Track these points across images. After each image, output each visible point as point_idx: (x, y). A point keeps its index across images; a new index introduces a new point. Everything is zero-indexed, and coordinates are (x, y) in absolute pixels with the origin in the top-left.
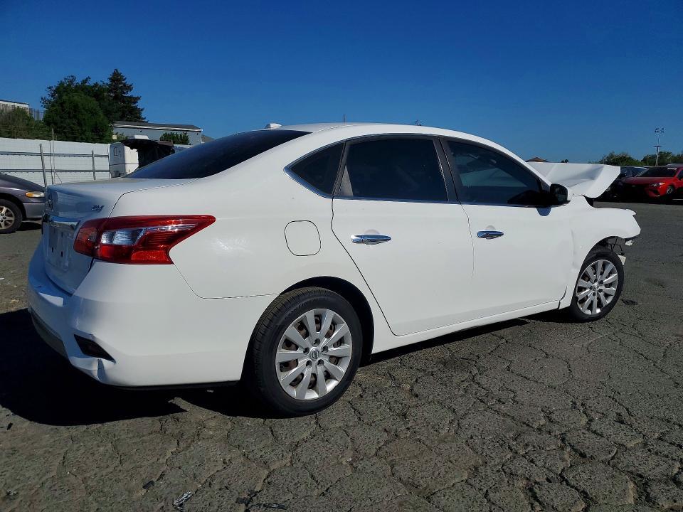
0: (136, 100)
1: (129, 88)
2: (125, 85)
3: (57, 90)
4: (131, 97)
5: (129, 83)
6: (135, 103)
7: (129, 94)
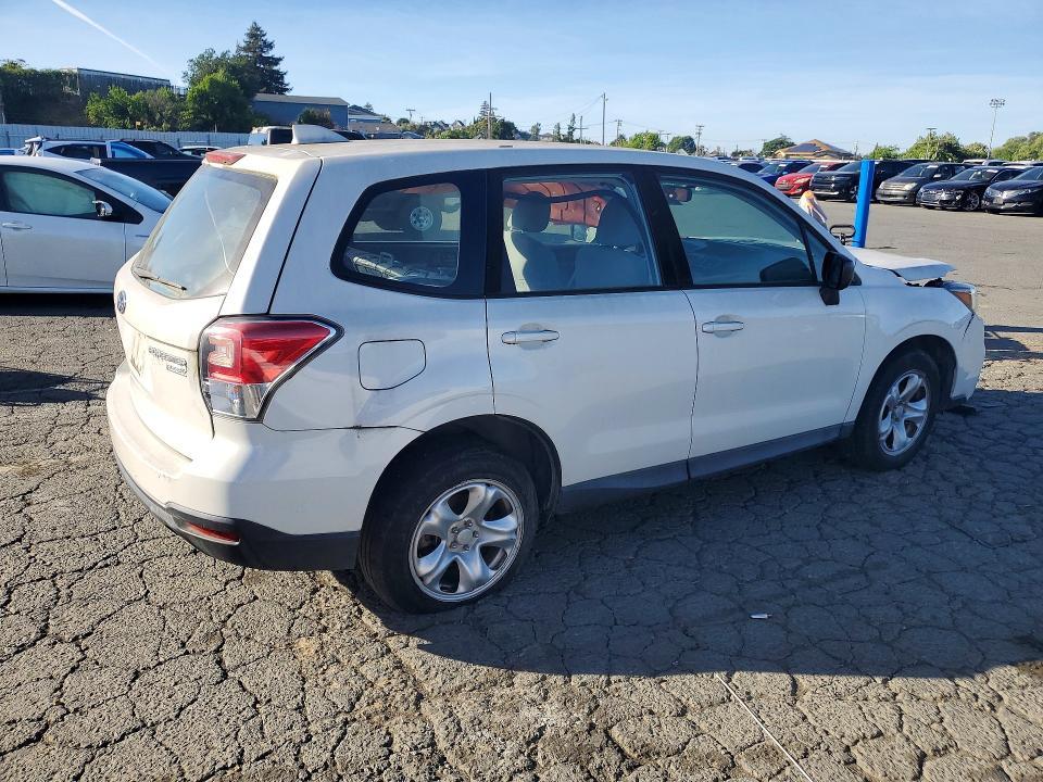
0: (277, 61)
1: (270, 46)
2: (265, 42)
3: (198, 64)
4: (272, 58)
5: (270, 40)
6: (276, 64)
7: (270, 54)
